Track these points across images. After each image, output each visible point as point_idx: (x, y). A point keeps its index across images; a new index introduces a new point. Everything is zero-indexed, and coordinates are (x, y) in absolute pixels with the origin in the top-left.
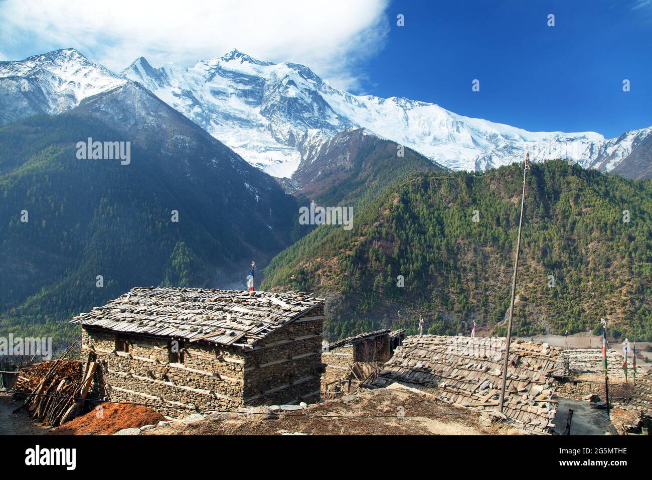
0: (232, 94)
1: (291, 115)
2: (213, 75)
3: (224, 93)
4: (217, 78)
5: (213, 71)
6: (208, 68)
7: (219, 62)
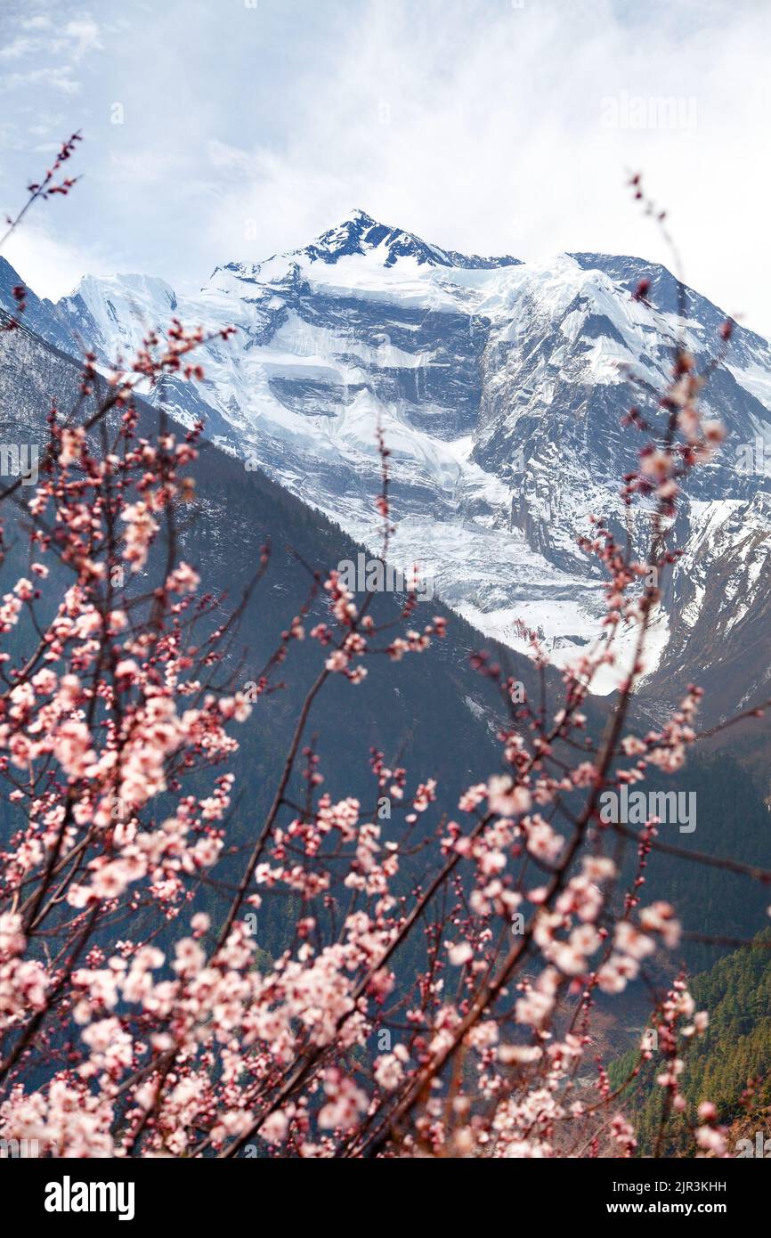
0: (354, 389)
1: (608, 455)
2: (278, 318)
3: (325, 388)
4: (297, 329)
5: (276, 303)
6: (255, 292)
7: (298, 267)
